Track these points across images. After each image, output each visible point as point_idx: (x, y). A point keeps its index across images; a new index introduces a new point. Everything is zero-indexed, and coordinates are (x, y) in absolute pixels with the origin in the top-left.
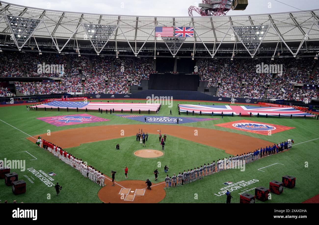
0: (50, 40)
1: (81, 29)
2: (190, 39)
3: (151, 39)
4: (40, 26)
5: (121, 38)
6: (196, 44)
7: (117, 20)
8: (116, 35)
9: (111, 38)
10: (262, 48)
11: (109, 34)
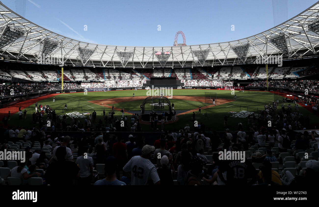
0: (99, 62)
1: (116, 55)
2: (170, 59)
3: (151, 60)
4: (95, 54)
5: (136, 60)
6: (174, 62)
7: (134, 49)
8: (133, 58)
9: (130, 60)
10: (206, 62)
11: (130, 57)
